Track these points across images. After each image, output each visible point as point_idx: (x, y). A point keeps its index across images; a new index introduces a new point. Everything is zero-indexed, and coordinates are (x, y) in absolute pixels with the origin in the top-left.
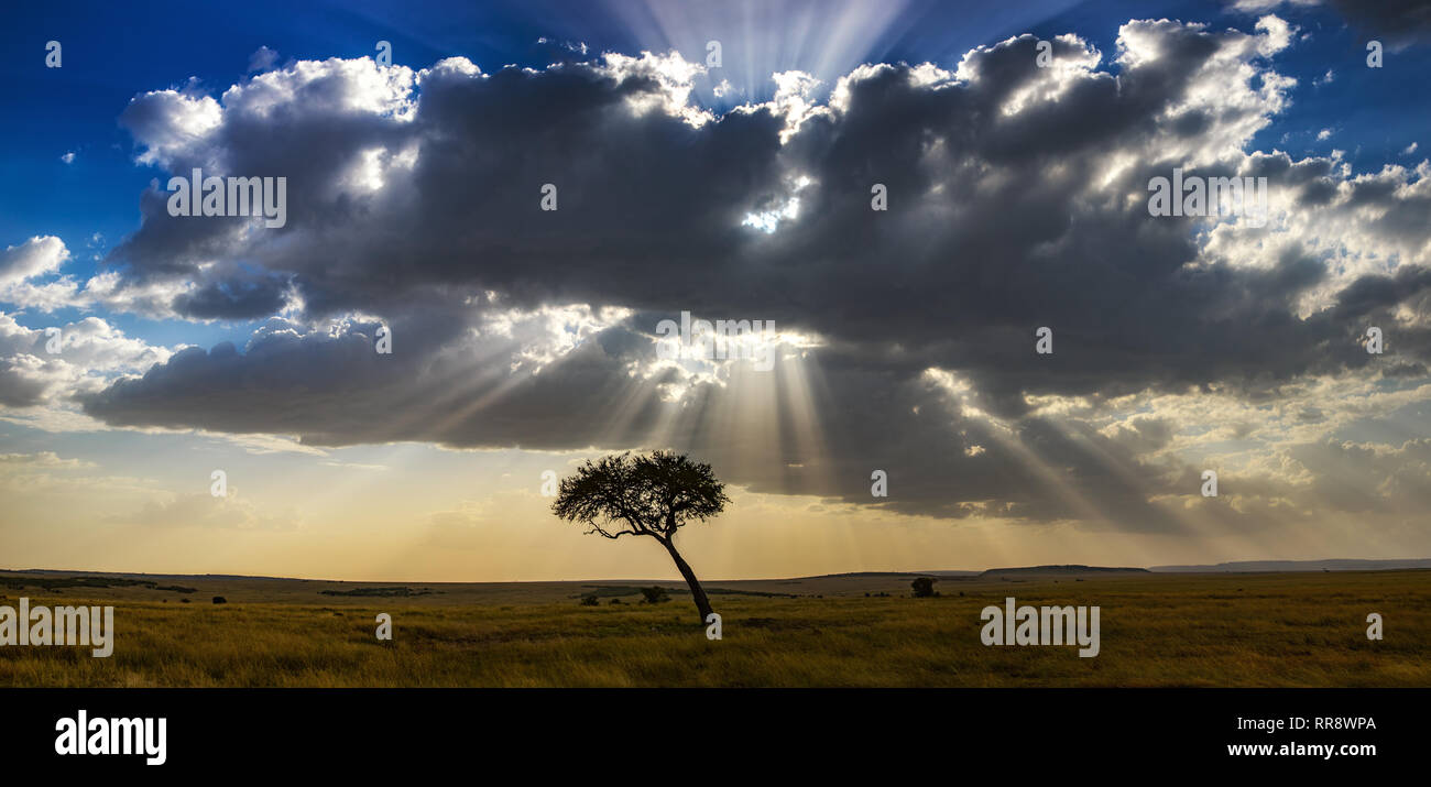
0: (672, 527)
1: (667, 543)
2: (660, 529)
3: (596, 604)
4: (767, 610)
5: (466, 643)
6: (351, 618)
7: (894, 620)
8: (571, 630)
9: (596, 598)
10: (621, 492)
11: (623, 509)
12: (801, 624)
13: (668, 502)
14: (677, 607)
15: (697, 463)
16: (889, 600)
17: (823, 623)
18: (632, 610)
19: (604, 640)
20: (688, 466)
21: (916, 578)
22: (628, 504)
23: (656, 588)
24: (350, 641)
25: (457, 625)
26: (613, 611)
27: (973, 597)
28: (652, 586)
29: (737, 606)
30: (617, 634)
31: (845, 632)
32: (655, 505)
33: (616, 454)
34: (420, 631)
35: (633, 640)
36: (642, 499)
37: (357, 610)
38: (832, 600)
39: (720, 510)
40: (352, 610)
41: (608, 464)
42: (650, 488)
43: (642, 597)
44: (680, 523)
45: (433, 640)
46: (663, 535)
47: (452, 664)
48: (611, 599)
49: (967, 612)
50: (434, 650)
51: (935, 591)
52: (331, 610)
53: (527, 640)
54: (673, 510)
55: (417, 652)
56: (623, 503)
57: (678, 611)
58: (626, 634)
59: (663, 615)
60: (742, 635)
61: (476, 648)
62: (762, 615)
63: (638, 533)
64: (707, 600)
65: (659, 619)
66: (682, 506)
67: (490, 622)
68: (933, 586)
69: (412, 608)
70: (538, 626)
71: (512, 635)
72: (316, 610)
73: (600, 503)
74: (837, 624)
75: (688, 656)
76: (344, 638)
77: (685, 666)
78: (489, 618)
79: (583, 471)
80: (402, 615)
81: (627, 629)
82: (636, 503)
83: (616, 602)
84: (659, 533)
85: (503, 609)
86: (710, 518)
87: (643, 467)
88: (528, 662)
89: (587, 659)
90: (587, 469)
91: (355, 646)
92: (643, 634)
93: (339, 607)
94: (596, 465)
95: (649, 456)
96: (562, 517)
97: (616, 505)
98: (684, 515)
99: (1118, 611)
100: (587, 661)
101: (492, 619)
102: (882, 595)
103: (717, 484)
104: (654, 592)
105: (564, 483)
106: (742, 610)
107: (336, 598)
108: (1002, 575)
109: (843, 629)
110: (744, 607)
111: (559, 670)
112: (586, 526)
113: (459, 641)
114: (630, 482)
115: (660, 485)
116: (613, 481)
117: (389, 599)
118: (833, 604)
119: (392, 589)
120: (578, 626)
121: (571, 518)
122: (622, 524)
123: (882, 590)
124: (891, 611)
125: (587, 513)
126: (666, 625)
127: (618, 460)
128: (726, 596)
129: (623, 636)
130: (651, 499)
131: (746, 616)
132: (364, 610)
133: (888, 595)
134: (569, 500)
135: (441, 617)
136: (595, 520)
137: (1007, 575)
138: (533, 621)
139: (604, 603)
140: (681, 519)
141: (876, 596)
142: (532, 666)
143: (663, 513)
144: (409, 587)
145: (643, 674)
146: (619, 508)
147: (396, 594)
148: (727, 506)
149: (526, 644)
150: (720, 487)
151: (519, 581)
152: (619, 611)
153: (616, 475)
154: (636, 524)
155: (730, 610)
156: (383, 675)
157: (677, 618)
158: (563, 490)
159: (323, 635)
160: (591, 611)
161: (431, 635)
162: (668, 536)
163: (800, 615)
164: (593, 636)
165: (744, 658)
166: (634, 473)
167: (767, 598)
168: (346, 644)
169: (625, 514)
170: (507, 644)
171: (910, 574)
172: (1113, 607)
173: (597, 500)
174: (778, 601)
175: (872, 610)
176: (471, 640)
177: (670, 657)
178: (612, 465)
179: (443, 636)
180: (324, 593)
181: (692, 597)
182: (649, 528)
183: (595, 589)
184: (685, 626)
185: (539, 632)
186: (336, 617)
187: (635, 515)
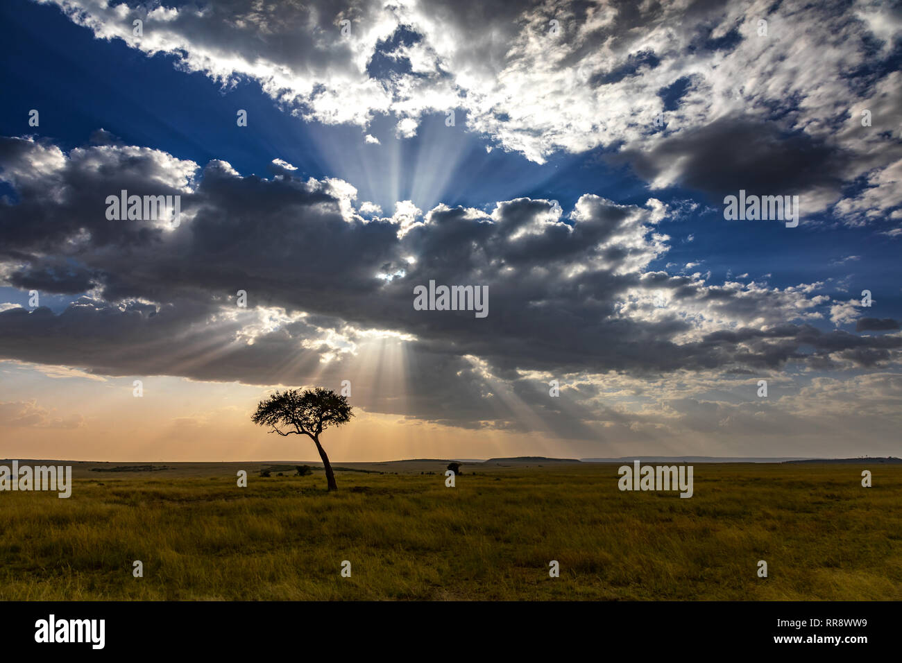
0: (320, 429)
1: (315, 439)
2: (312, 431)
3: (268, 476)
4: (366, 481)
5: (184, 502)
6: (109, 487)
7: (435, 490)
8: (251, 493)
9: (269, 472)
10: (294, 409)
11: (293, 419)
12: (384, 491)
13: (319, 415)
14: (315, 479)
15: (339, 395)
16: (434, 477)
17: (396, 491)
18: (290, 480)
19: (269, 499)
20: (334, 396)
21: (450, 463)
22: (296, 416)
23: (305, 466)
24: (106, 503)
25: (181, 490)
26: (278, 481)
27: (480, 475)
28: (303, 465)
29: (350, 478)
30: (278, 496)
31: (407, 497)
32: (311, 417)
33: (294, 389)
34: (156, 494)
35: (287, 500)
36: (305, 414)
37: (115, 481)
38: (403, 476)
39: (348, 421)
40: (111, 481)
41: (289, 394)
42: (310, 407)
43: (296, 472)
44: (324, 427)
45: (164, 501)
46: (314, 434)
47: (174, 517)
48: (278, 473)
49: (476, 485)
50: (163, 507)
51: (460, 471)
52: (96, 481)
53: (224, 500)
54: (322, 420)
55: (151, 508)
56: (293, 416)
57: (315, 481)
58: (284, 496)
59: (307, 484)
60: (350, 498)
61: (190, 505)
62: (362, 485)
63: (299, 433)
64: (333, 474)
65: (305, 486)
66: (327, 418)
67: (202, 487)
68: (459, 468)
69: (153, 479)
70: (232, 490)
71: (215, 496)
72: (85, 482)
73: (280, 415)
74: (404, 492)
75: (317, 511)
76: (101, 501)
77: (315, 518)
78: (202, 485)
79: (274, 397)
80: (145, 483)
81: (284, 493)
82: (301, 416)
83: (281, 475)
84: (311, 433)
85: (212, 479)
86: (343, 425)
87: (309, 396)
88: (222, 515)
89: (258, 513)
90: (276, 396)
91: (109, 506)
92: (294, 496)
93: (102, 479)
94: (282, 394)
95: (313, 390)
96: (256, 423)
97: (290, 417)
98: (328, 423)
99: (560, 486)
100: (258, 515)
101: (203, 486)
102: (430, 473)
103: (348, 406)
104: (304, 469)
105: (261, 403)
106: (352, 481)
107: (102, 473)
108: (497, 462)
109: (406, 495)
110: (353, 479)
111: (240, 521)
112: (270, 428)
113: (180, 501)
114: (299, 404)
115: (316, 406)
116: (290, 403)
117: (138, 473)
118: (403, 478)
119: (141, 467)
120: (256, 490)
121: (262, 423)
122: (292, 427)
123: (431, 470)
124: (434, 484)
125: (272, 421)
126: (307, 490)
127: (295, 392)
128: (344, 472)
129: (282, 497)
130: (311, 413)
131: (353, 485)
132: (119, 481)
133: (433, 474)
134: (262, 413)
135: (171, 484)
136: (276, 425)
137: (499, 462)
138: (229, 487)
139: (273, 475)
140: (325, 425)
141: (428, 474)
142: (225, 518)
143: (316, 422)
144: (153, 465)
145: (290, 525)
146: (291, 418)
147: (144, 470)
148: (352, 419)
149: (222, 503)
150: (350, 408)
151: (224, 461)
152: (282, 481)
153: (293, 400)
154: (299, 428)
155: (345, 481)
156: (126, 526)
157: (315, 486)
158: (260, 408)
159: (87, 499)
160: (265, 481)
161: (162, 497)
162: (317, 435)
163: (382, 485)
164: (264, 497)
165: (349, 514)
166: (303, 399)
167: (366, 474)
168: (104, 505)
169: (293, 422)
170: (211, 503)
171: (448, 461)
172: (557, 483)
173: (279, 414)
174: (372, 476)
175: (424, 483)
176: (188, 500)
177: (307, 512)
178: (291, 394)
179: (171, 498)
180: (93, 470)
181: (324, 472)
182: (306, 430)
183: (269, 467)
184: (318, 491)
185: (231, 494)
186: (99, 486)
187: (300, 422)
